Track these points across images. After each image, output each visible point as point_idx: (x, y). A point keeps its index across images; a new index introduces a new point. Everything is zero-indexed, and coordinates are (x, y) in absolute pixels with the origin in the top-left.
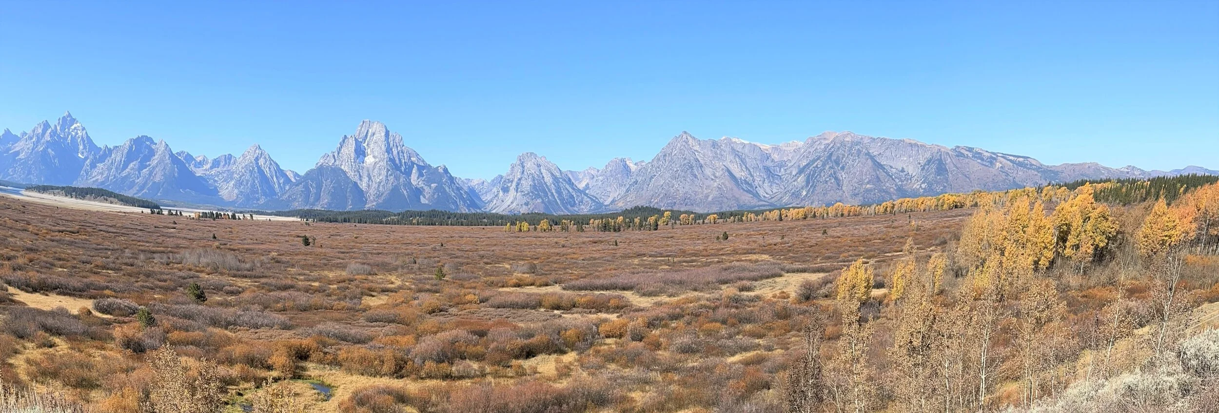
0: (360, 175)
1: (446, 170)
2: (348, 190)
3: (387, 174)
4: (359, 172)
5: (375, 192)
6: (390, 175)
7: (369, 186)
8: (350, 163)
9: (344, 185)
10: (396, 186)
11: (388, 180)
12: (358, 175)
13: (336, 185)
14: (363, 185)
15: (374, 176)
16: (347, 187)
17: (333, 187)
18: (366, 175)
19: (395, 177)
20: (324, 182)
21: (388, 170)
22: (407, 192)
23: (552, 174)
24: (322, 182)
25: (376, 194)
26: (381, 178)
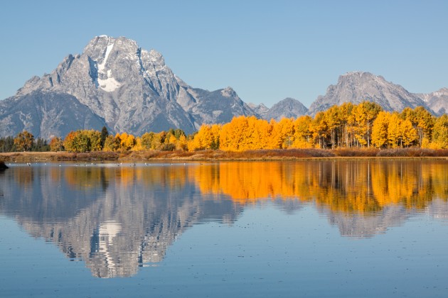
0: (99, 102)
1: (233, 94)
2: (86, 122)
3: (145, 100)
4: (97, 99)
5: (126, 123)
6: (149, 102)
7: (114, 115)
8: (82, 89)
9: (79, 116)
10: (159, 115)
11: (147, 108)
12: (96, 103)
13: (66, 116)
14: (107, 114)
15: (122, 103)
16: (84, 118)
17: (61, 119)
18: (109, 102)
19: (157, 103)
20: (45, 112)
21: (145, 96)
22: (179, 122)
23: (401, 99)
24: (42, 113)
25: (129, 125)
26: (134, 105)
